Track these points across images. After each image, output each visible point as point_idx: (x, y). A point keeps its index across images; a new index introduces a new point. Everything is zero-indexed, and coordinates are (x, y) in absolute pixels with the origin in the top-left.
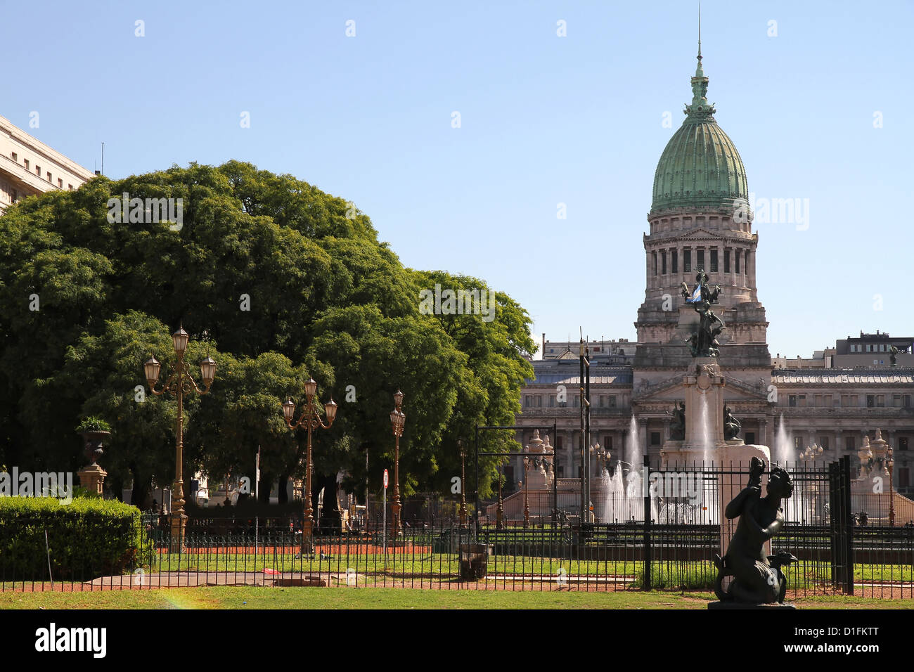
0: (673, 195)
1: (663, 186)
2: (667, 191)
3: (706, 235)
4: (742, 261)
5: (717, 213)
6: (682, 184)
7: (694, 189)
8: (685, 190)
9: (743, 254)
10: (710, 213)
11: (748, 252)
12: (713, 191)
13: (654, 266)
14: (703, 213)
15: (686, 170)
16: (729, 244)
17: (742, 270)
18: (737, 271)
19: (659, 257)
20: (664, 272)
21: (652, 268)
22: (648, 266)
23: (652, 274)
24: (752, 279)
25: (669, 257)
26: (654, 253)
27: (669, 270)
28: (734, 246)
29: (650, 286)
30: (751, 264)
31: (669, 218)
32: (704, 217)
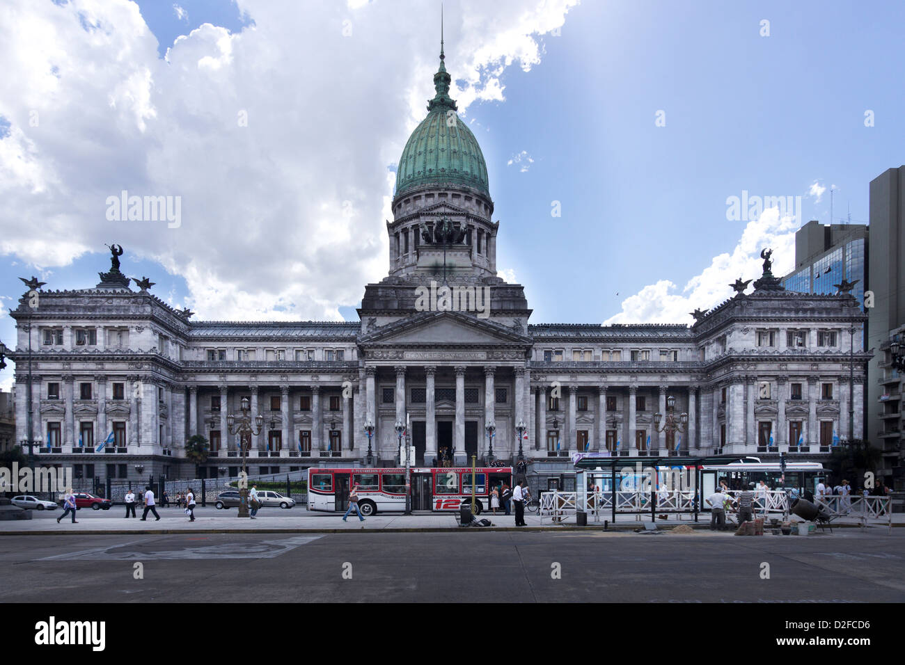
0: (416, 175)
1: (406, 169)
2: (410, 172)
3: (448, 211)
4: (484, 242)
5: (460, 190)
6: (425, 163)
7: (437, 167)
8: (428, 168)
9: (485, 235)
10: (452, 190)
11: (489, 237)
12: (455, 170)
13: (397, 249)
14: (446, 190)
15: (429, 149)
16: (471, 222)
17: (483, 251)
18: (479, 251)
19: (402, 237)
20: (406, 251)
21: (395, 251)
22: (391, 249)
23: (395, 256)
24: (492, 263)
25: (411, 235)
26: (397, 236)
27: (411, 247)
28: (477, 225)
29: (393, 268)
30: (492, 249)
31: (411, 197)
32: (447, 194)
